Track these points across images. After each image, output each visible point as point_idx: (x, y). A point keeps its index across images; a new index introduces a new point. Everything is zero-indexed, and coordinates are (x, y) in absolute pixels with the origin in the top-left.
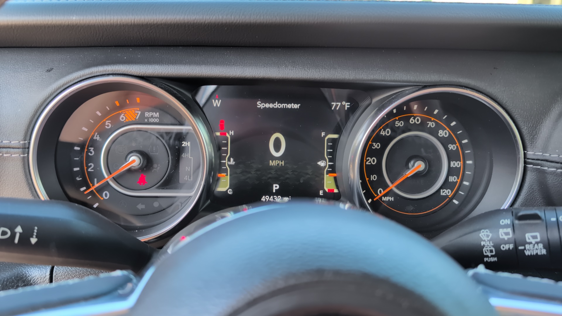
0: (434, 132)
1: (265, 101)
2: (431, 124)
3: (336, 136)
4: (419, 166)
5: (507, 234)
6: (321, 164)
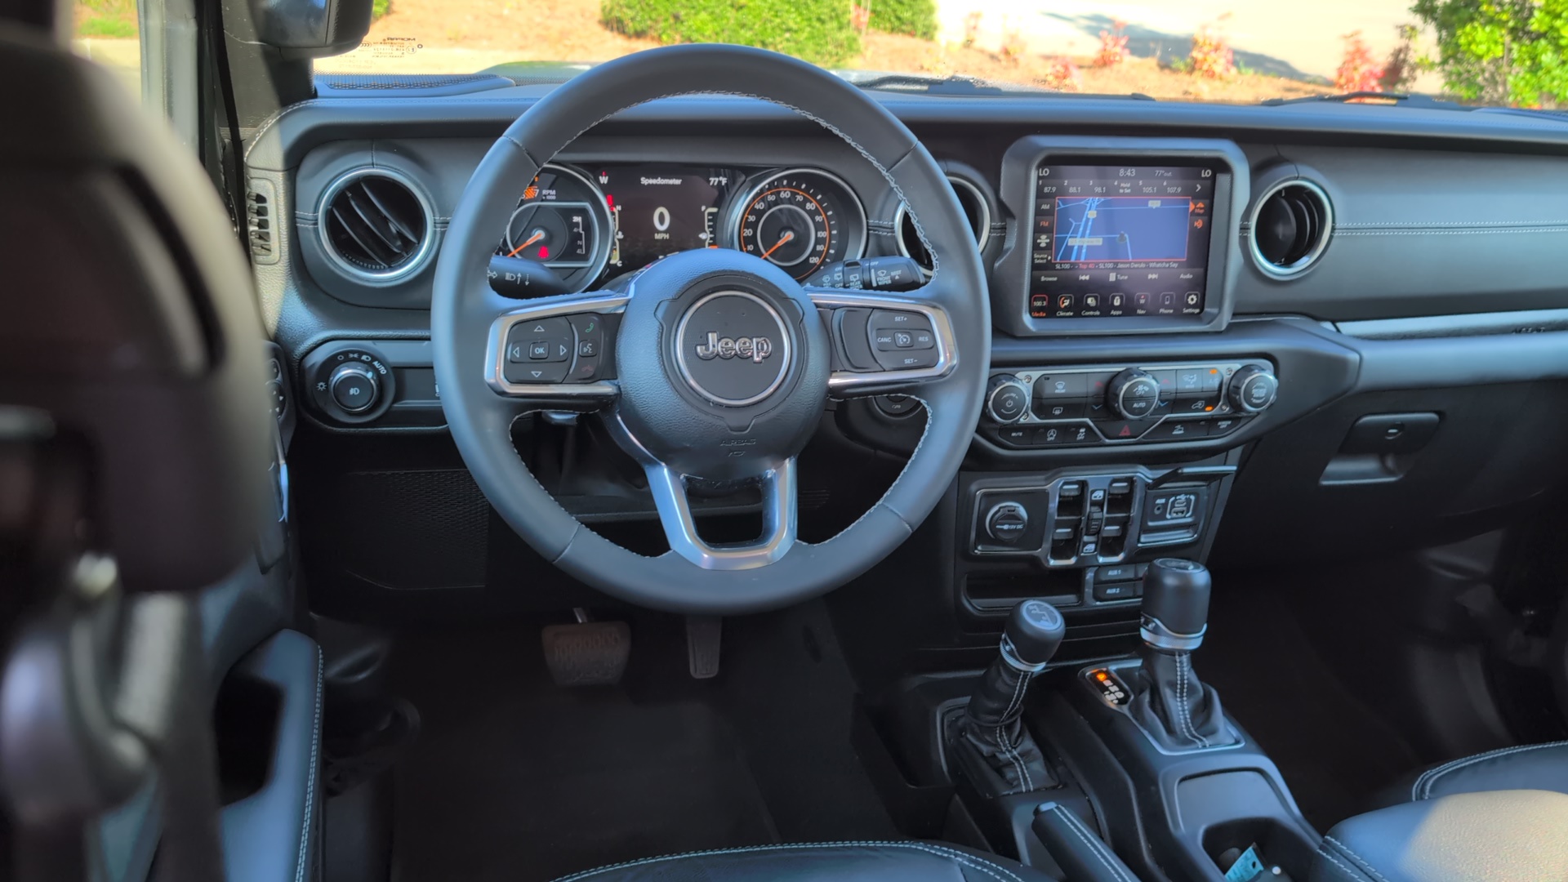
0: (802, 205)
1: (648, 177)
2: (799, 198)
3: (714, 210)
4: (789, 236)
5: (839, 277)
6: (702, 236)
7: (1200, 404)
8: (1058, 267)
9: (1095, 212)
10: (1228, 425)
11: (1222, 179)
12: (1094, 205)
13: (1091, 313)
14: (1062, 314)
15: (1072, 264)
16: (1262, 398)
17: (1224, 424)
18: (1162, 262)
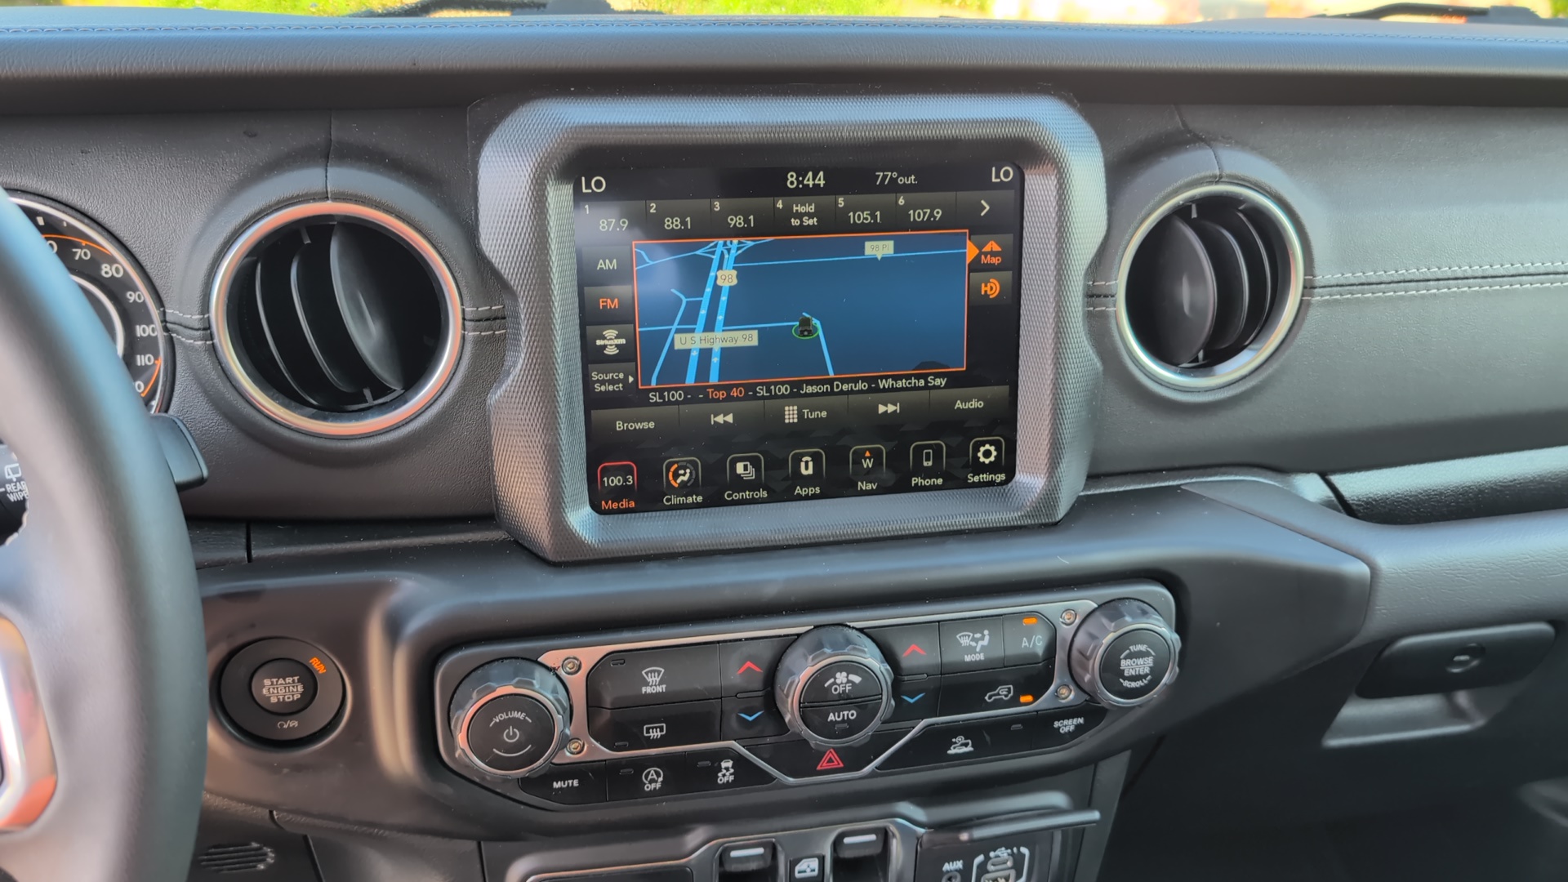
7: (1003, 692)
8: (654, 398)
9: (734, 273)
10: (1078, 727)
11: (1039, 186)
12: (730, 259)
13: (748, 494)
14: (676, 500)
15: (687, 390)
16: (1145, 676)
17: (1067, 726)
18: (908, 377)
